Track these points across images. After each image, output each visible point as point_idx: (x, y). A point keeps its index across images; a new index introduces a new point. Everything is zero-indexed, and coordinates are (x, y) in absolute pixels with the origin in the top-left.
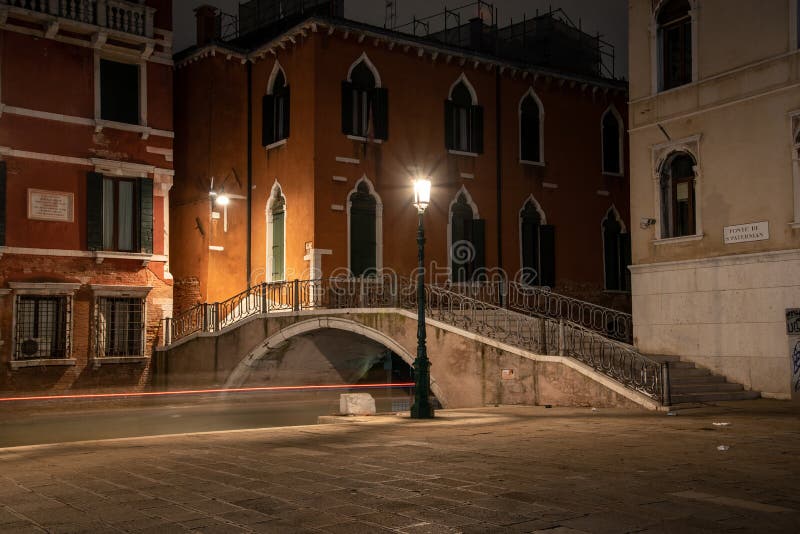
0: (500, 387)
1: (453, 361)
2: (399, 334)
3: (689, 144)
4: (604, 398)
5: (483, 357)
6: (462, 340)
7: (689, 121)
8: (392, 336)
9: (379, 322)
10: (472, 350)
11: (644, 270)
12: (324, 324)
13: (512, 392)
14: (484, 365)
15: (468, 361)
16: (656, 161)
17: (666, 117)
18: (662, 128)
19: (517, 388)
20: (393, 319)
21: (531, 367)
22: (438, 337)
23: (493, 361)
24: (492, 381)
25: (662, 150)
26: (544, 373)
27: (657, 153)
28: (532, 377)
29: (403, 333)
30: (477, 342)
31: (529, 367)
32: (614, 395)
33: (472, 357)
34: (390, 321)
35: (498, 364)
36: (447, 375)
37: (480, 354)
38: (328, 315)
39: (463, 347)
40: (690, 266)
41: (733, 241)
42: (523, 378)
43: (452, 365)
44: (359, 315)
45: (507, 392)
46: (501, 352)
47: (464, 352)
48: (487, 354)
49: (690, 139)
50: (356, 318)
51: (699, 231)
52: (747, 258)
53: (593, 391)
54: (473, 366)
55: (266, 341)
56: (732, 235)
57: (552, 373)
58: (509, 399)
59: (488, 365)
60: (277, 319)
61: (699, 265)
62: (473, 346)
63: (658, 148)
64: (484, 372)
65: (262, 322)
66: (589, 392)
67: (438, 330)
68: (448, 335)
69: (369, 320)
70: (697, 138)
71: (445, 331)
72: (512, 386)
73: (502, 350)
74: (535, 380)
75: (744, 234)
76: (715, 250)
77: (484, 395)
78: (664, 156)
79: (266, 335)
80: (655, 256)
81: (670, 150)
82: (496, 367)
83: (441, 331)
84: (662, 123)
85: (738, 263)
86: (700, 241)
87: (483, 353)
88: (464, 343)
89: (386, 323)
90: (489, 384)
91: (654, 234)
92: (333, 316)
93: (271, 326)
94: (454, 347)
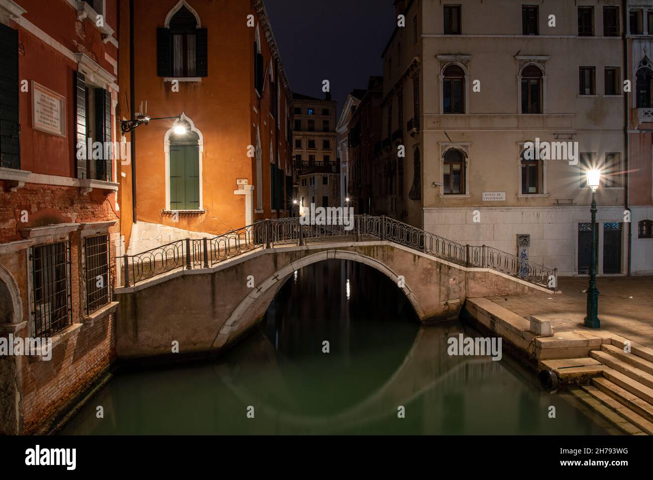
0: (448, 289)
1: (423, 276)
2: (390, 260)
3: (464, 146)
4: (519, 290)
5: (440, 272)
6: (429, 262)
7: (463, 134)
8: (384, 261)
9: (375, 252)
10: (434, 268)
11: (432, 211)
12: (331, 255)
13: (454, 292)
14: (440, 276)
15: (431, 275)
16: (442, 152)
17: (449, 129)
18: (446, 134)
19: (457, 289)
20: (386, 249)
21: (464, 275)
22: (415, 261)
23: (445, 274)
24: (445, 287)
25: (446, 146)
26: (474, 278)
27: (443, 148)
28: (464, 282)
29: (392, 260)
30: (437, 262)
31: (463, 275)
32: (527, 288)
33: (434, 272)
34: (384, 251)
35: (448, 275)
36: (420, 286)
37: (438, 270)
38: (336, 249)
39: (429, 266)
40: (463, 211)
41: (488, 200)
42: (460, 282)
43: (423, 279)
44: (361, 248)
45: (452, 292)
46: (449, 268)
47: (430, 269)
48: (442, 270)
49: (465, 144)
50: (358, 250)
51: (467, 192)
52: (495, 209)
53: (511, 287)
54: (435, 278)
55: (276, 274)
56: (487, 197)
57: (480, 278)
58: (453, 296)
59: (443, 277)
60: (287, 253)
61: (468, 211)
62: (435, 265)
63: (444, 144)
64: (440, 281)
65: (271, 257)
66: (509, 288)
67: (415, 256)
68: (421, 259)
69: (368, 251)
70: (468, 144)
71: (419, 257)
72: (454, 289)
73: (450, 266)
74: (466, 283)
75: (493, 196)
76: (477, 204)
77: (440, 296)
78: (447, 149)
79: (276, 268)
80: (439, 204)
81: (451, 147)
82: (447, 277)
83: (417, 257)
84: (447, 131)
85: (490, 211)
86: (468, 198)
87: (440, 270)
88: (430, 264)
89: (380, 253)
90: (443, 289)
91: (439, 191)
92: (340, 248)
93: (281, 261)
94: (424, 267)
